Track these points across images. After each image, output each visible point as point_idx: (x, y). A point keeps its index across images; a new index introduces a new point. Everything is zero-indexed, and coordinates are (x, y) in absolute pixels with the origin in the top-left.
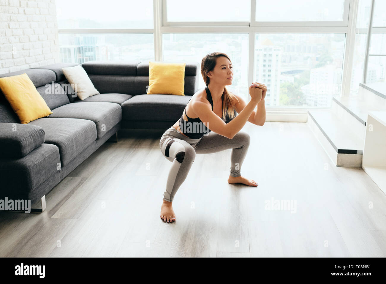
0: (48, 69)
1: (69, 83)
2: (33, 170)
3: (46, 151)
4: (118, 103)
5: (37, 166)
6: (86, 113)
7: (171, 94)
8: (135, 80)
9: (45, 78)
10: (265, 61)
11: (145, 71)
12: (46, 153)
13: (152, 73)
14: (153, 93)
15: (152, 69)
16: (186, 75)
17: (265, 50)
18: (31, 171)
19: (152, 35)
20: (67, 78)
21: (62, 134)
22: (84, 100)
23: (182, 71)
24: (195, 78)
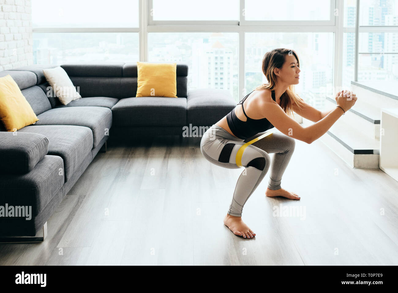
0: (28, 71)
1: (50, 86)
2: (42, 187)
3: (52, 163)
4: (108, 108)
5: (45, 182)
6: (79, 119)
7: (163, 97)
8: (121, 82)
9: (27, 80)
10: (216, 63)
11: (132, 72)
12: (53, 166)
13: (141, 74)
14: (143, 95)
15: (141, 70)
16: (178, 75)
17: (216, 53)
18: (40, 189)
19: (137, 35)
20: (48, 81)
21: (63, 144)
22: (67, 105)
23: (173, 71)
24: (187, 79)
